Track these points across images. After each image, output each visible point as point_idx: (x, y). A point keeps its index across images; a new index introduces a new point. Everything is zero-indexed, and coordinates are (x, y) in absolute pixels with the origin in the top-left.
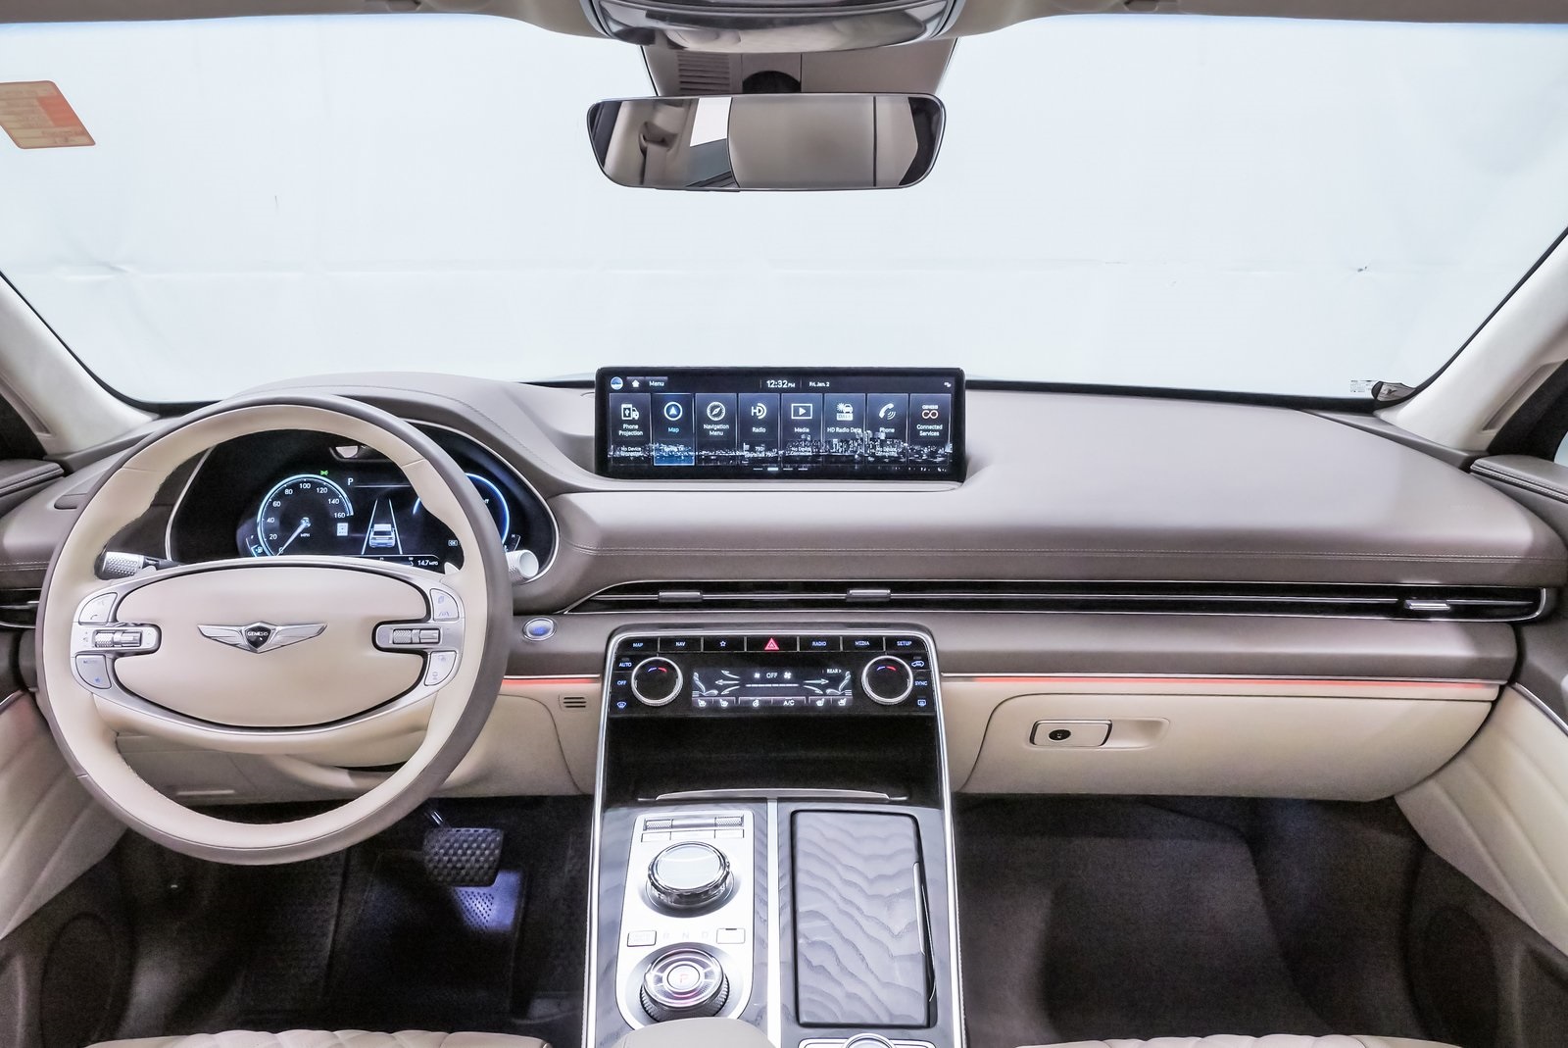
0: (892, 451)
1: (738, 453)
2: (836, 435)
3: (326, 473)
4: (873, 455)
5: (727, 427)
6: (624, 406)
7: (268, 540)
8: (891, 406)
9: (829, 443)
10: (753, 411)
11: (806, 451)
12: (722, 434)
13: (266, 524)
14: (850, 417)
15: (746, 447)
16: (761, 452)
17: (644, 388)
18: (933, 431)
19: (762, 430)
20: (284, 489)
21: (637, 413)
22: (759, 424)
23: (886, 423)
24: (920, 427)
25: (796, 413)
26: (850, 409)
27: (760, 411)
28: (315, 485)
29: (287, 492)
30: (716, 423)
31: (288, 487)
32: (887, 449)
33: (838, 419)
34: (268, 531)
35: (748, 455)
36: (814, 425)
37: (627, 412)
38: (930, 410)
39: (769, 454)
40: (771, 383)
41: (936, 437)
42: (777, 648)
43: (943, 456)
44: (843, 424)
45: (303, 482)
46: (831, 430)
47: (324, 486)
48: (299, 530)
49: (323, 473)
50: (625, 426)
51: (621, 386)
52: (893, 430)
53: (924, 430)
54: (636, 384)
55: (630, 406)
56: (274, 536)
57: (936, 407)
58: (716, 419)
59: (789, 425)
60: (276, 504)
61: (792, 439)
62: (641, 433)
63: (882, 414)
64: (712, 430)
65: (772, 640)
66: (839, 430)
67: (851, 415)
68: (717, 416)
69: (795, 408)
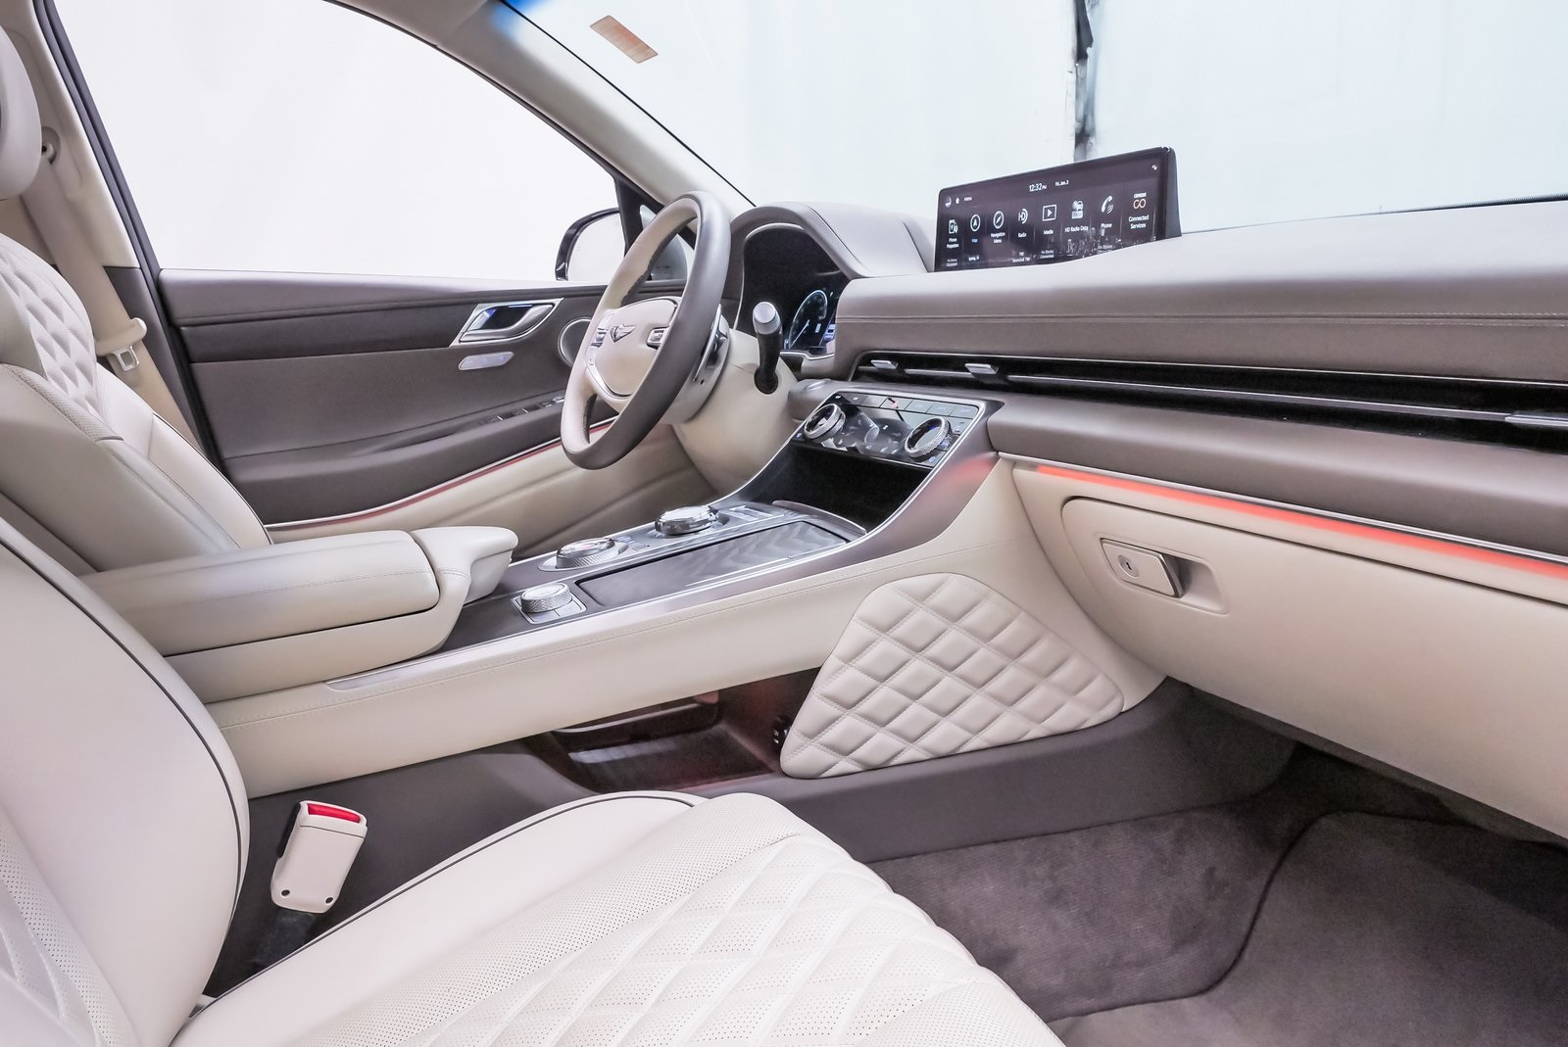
2: (1071, 235)
5: (1004, 234)
6: (951, 222)
8: (1110, 198)
9: (1065, 244)
10: (1019, 216)
11: (1050, 253)
12: (1002, 241)
15: (1016, 253)
16: (1022, 257)
17: (961, 204)
18: (1141, 222)
19: (1025, 235)
21: (957, 227)
22: (1023, 228)
24: (1129, 219)
25: (1046, 215)
26: (1081, 206)
27: (1024, 216)
30: (998, 231)
32: (1108, 248)
33: (1073, 218)
35: (1014, 260)
36: (1056, 226)
37: (952, 227)
38: (1140, 199)
39: (1029, 259)
40: (1031, 189)
41: (1145, 230)
44: (1078, 223)
46: (1067, 230)
50: (951, 240)
51: (951, 205)
52: (1110, 225)
53: (1134, 223)
54: (957, 201)
55: (954, 221)
58: (998, 228)
59: (1041, 227)
61: (1042, 242)
62: (957, 245)
63: (1103, 209)
64: (995, 238)
66: (1073, 230)
67: (1081, 212)
68: (999, 224)
69: (1045, 210)
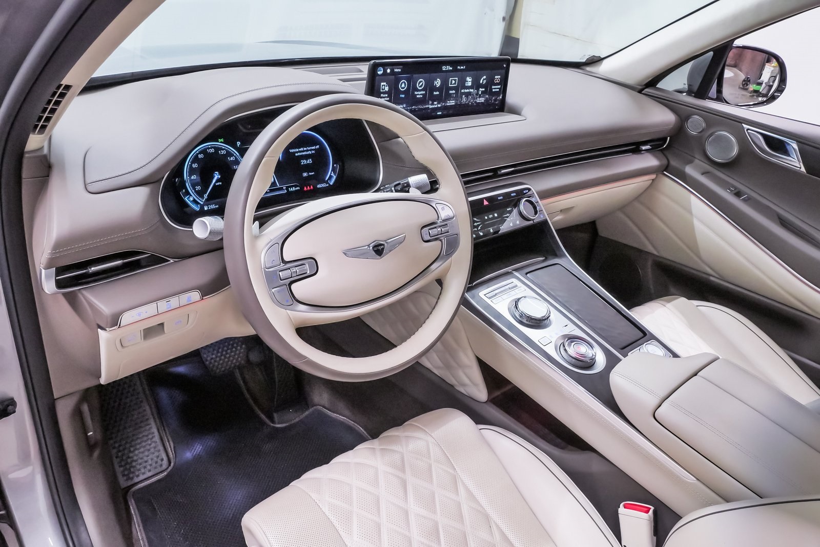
0: (482, 100)
1: (427, 106)
2: (464, 93)
3: (222, 140)
4: (476, 102)
5: (424, 92)
6: (382, 84)
7: (195, 191)
8: (485, 77)
9: (462, 98)
10: (435, 83)
11: (452, 103)
12: (421, 96)
13: (191, 180)
14: (470, 84)
15: (430, 102)
16: (436, 105)
17: (392, 72)
18: (497, 88)
19: (438, 93)
20: (198, 154)
21: (388, 87)
22: (437, 89)
23: (482, 86)
24: (493, 87)
25: (451, 83)
26: (471, 80)
27: (438, 83)
28: (217, 149)
29: (200, 156)
30: (420, 90)
31: (200, 153)
32: (481, 99)
33: (466, 85)
34: (194, 186)
35: (431, 107)
36: (456, 89)
37: (383, 87)
38: (497, 78)
39: (439, 106)
40: (444, 68)
41: (497, 91)
42: (488, 203)
43: (499, 100)
45: (209, 148)
46: (463, 91)
47: (223, 149)
48: (214, 181)
49: (220, 140)
50: (382, 95)
51: (382, 72)
52: (484, 89)
53: (494, 89)
54: (389, 71)
55: (385, 83)
56: (198, 188)
57: (499, 77)
58: (420, 88)
59: (448, 89)
60: (195, 166)
61: (449, 97)
64: (418, 94)
65: (485, 200)
66: (466, 91)
67: (471, 83)
68: (421, 86)
69: (452, 80)
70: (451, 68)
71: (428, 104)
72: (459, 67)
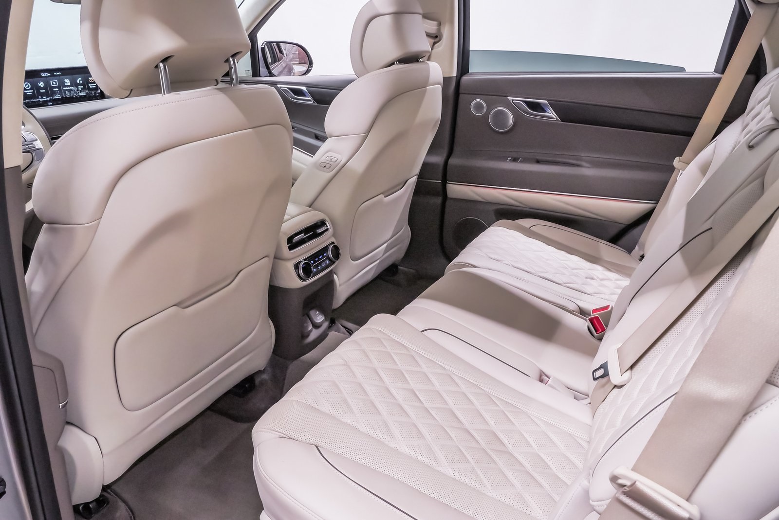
0: (83, 94)
1: (38, 100)
2: (66, 90)
4: (79, 95)
5: (32, 91)
8: (80, 79)
9: (65, 93)
10: (39, 84)
11: (59, 97)
12: (31, 93)
14: (69, 84)
15: (40, 97)
16: (45, 98)
19: (44, 91)
22: (42, 89)
23: (80, 85)
24: (89, 85)
25: (53, 84)
26: (69, 81)
27: (42, 84)
30: (29, 90)
33: (66, 85)
35: (41, 100)
36: (59, 87)
38: (91, 79)
39: (49, 99)
40: (43, 75)
41: (94, 88)
43: (98, 93)
46: (64, 88)
52: (82, 87)
53: (91, 86)
58: (28, 89)
59: (52, 88)
61: (54, 93)
63: (78, 82)
64: (28, 92)
66: (67, 88)
68: (28, 87)
69: (52, 82)
70: (50, 75)
71: (39, 98)
72: (55, 74)
